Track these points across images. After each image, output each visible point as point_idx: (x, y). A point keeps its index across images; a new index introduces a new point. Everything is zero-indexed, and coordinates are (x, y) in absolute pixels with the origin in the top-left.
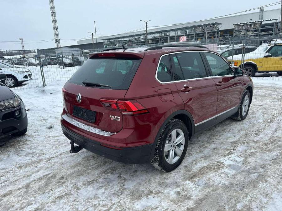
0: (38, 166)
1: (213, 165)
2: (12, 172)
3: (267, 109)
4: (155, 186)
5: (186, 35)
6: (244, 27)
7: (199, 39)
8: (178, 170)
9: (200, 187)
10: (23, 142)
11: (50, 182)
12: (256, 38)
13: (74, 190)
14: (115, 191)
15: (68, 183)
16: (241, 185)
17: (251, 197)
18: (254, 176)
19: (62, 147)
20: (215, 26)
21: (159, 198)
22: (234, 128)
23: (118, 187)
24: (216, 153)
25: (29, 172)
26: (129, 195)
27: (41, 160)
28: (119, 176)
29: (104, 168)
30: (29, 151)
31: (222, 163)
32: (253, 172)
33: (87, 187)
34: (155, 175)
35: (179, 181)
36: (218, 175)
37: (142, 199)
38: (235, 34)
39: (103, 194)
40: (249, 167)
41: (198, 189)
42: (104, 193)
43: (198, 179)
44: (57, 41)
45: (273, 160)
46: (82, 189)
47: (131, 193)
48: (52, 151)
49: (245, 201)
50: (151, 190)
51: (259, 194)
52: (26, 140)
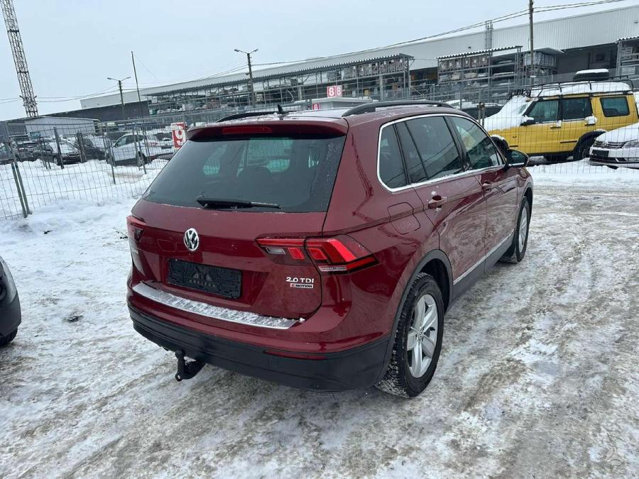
0: (77, 422)
1: (502, 368)
2: (8, 448)
3: (557, 234)
4: (396, 436)
5: (339, 84)
6: (458, 63)
7: (367, 92)
8: (432, 391)
9: (494, 423)
10: (14, 365)
11: (127, 461)
12: (483, 86)
13: (199, 475)
14: (304, 461)
15: (177, 458)
16: (578, 406)
17: (608, 430)
18: (595, 382)
19: (128, 367)
20: (401, 61)
21: (417, 463)
22: (509, 279)
23: (308, 450)
24: (498, 340)
25: (58, 443)
26: (343, 465)
27: (81, 408)
28: (300, 423)
29: (256, 407)
30: (38, 387)
31: (519, 362)
32: (588, 374)
33: (231, 462)
34: (384, 409)
35: (443, 415)
36: (522, 389)
37: (378, 470)
38: (442, 78)
39: (278, 473)
40: (577, 364)
41: (493, 429)
42: (279, 471)
43: (483, 404)
44: (30, 102)
45: (617, 342)
46: (219, 468)
47: (344, 460)
48: (102, 380)
49: (600, 442)
50: (391, 447)
51: (620, 421)
52: (21, 358)
